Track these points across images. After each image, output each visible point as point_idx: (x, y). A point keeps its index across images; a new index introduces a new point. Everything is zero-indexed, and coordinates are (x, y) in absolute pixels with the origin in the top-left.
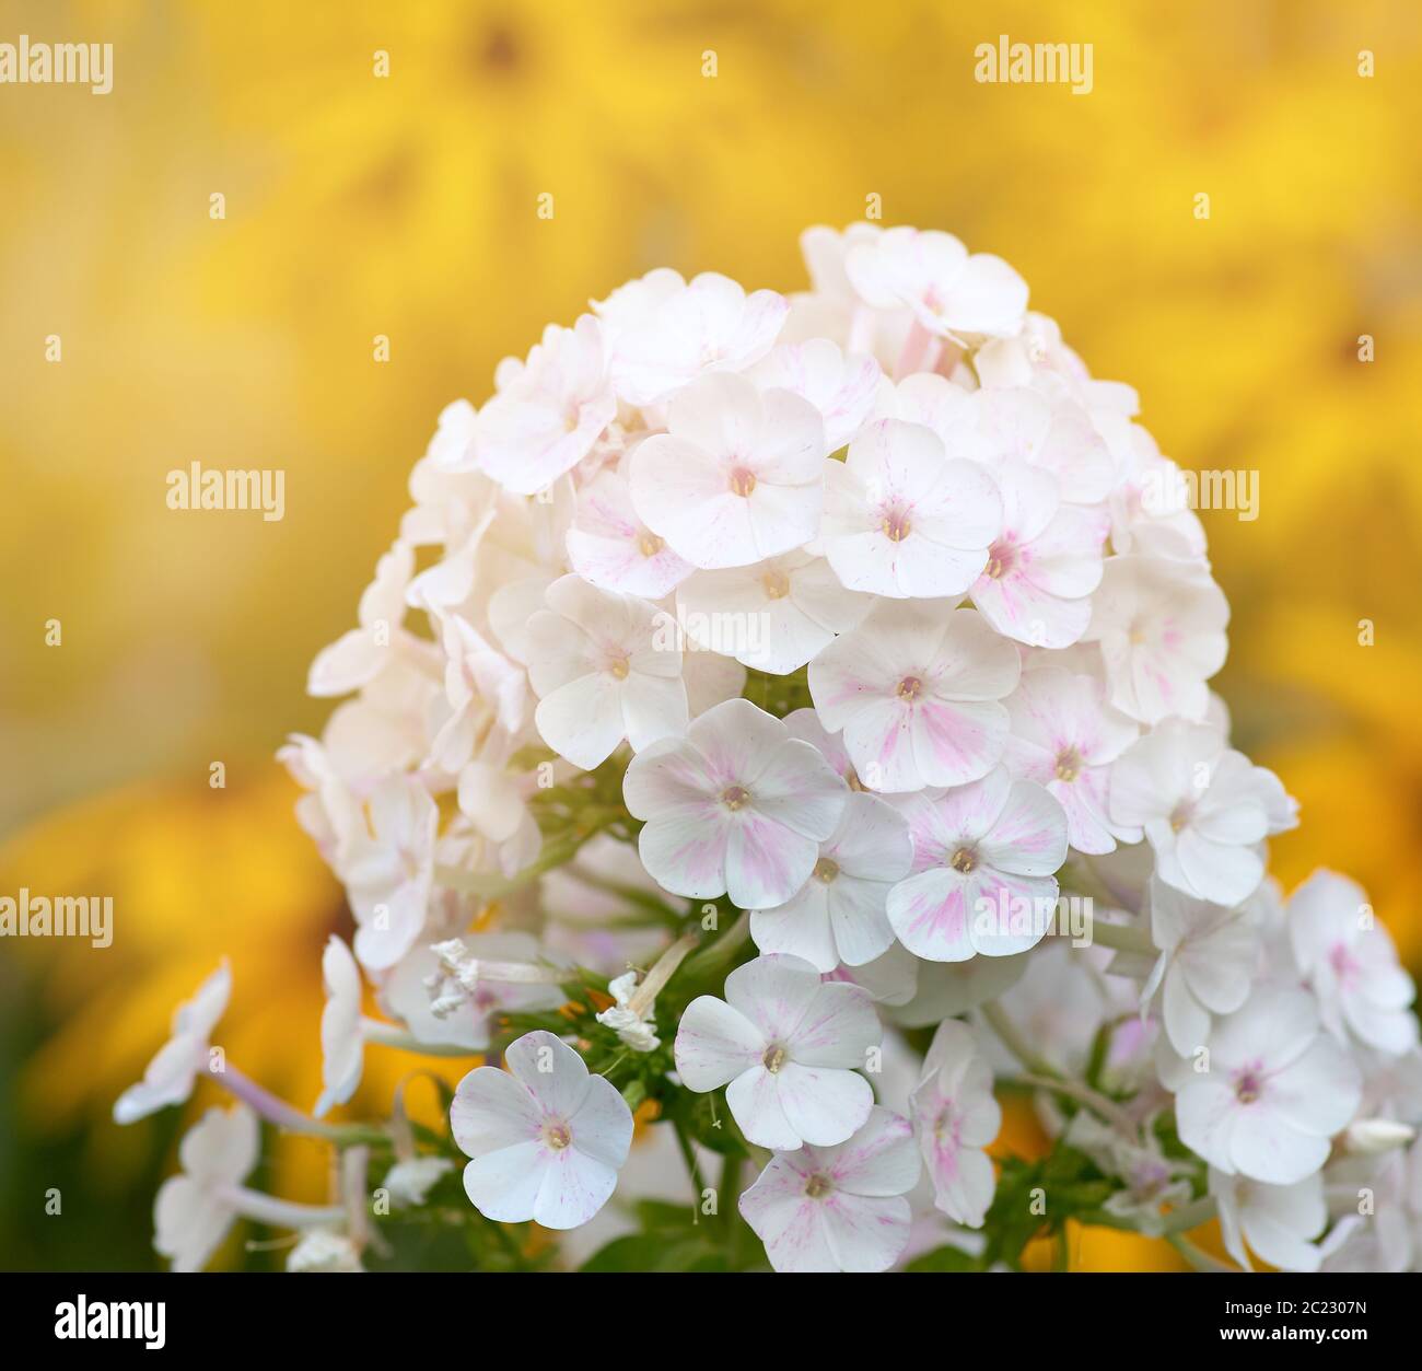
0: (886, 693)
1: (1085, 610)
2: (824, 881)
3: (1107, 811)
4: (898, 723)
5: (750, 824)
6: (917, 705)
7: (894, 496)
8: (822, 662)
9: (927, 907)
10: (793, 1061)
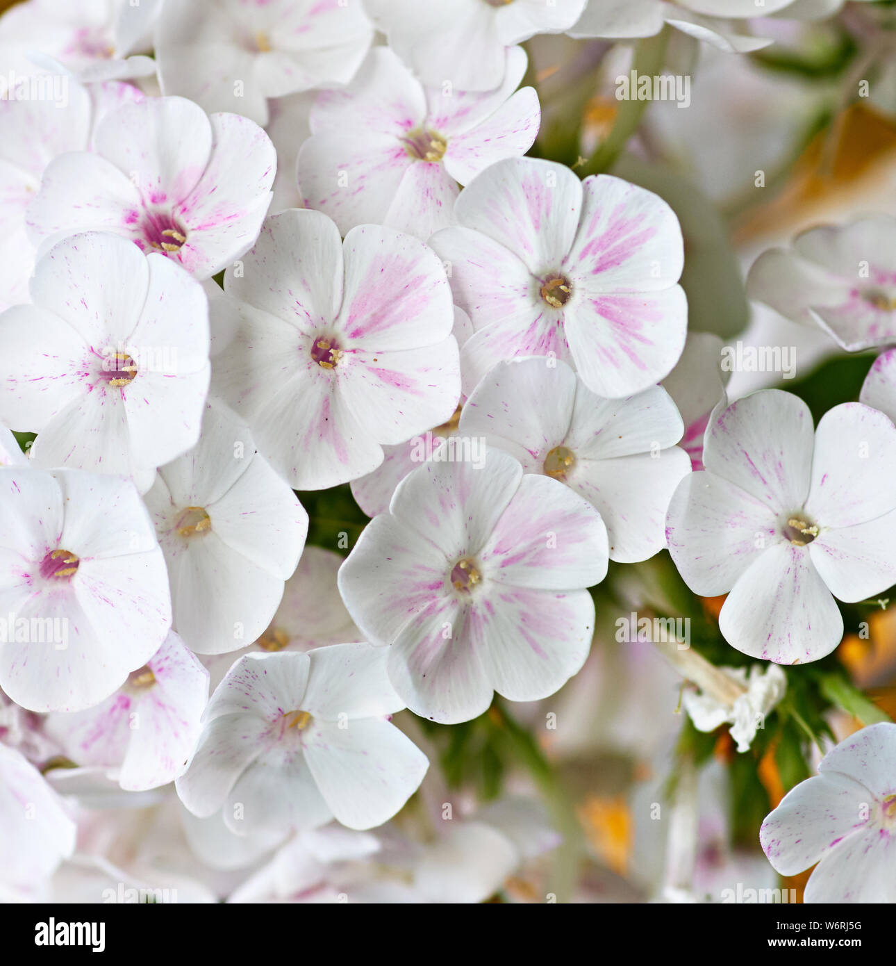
0: (333, 384)
1: (226, 120)
2: (574, 464)
3: (485, 95)
4: (370, 369)
5: (500, 558)
6: (348, 343)
7: (79, 373)
8: (293, 472)
9: (615, 346)
10: (803, 507)
